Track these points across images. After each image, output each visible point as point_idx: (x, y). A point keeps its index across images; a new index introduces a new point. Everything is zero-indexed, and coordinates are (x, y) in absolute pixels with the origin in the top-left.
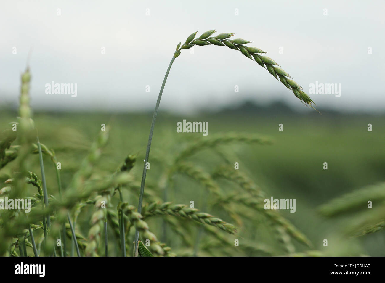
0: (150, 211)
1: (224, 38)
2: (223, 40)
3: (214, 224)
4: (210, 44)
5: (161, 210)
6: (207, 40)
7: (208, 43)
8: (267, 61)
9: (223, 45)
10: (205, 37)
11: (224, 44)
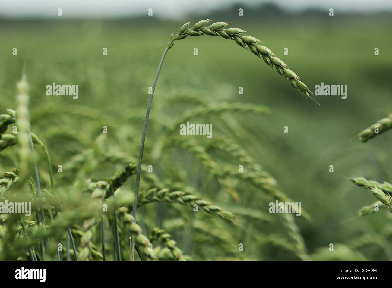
0: (147, 198)
1: (218, 28)
2: (217, 30)
3: (212, 212)
4: (204, 34)
5: (159, 197)
6: (201, 30)
7: (201, 33)
8: (262, 51)
9: (217, 35)
10: (198, 27)
11: (219, 34)
